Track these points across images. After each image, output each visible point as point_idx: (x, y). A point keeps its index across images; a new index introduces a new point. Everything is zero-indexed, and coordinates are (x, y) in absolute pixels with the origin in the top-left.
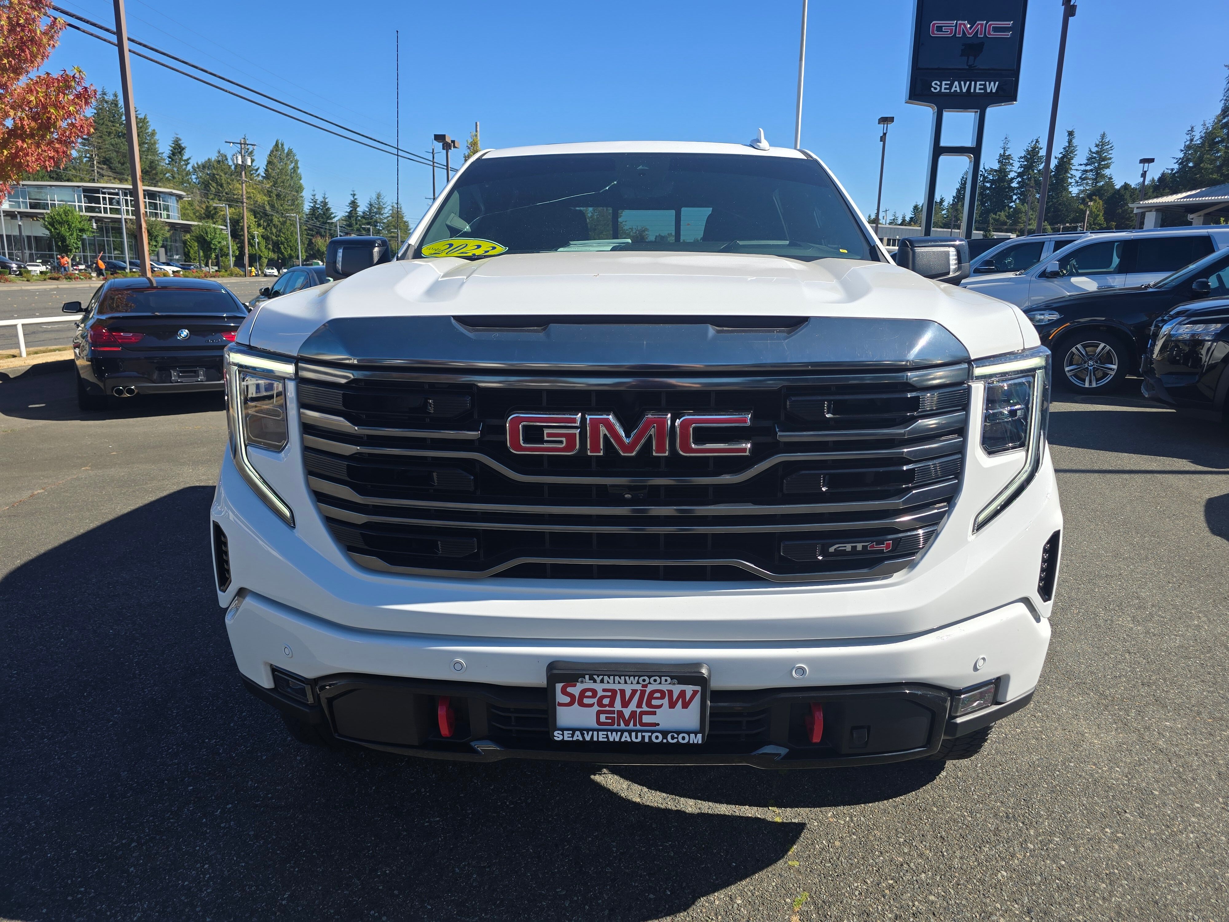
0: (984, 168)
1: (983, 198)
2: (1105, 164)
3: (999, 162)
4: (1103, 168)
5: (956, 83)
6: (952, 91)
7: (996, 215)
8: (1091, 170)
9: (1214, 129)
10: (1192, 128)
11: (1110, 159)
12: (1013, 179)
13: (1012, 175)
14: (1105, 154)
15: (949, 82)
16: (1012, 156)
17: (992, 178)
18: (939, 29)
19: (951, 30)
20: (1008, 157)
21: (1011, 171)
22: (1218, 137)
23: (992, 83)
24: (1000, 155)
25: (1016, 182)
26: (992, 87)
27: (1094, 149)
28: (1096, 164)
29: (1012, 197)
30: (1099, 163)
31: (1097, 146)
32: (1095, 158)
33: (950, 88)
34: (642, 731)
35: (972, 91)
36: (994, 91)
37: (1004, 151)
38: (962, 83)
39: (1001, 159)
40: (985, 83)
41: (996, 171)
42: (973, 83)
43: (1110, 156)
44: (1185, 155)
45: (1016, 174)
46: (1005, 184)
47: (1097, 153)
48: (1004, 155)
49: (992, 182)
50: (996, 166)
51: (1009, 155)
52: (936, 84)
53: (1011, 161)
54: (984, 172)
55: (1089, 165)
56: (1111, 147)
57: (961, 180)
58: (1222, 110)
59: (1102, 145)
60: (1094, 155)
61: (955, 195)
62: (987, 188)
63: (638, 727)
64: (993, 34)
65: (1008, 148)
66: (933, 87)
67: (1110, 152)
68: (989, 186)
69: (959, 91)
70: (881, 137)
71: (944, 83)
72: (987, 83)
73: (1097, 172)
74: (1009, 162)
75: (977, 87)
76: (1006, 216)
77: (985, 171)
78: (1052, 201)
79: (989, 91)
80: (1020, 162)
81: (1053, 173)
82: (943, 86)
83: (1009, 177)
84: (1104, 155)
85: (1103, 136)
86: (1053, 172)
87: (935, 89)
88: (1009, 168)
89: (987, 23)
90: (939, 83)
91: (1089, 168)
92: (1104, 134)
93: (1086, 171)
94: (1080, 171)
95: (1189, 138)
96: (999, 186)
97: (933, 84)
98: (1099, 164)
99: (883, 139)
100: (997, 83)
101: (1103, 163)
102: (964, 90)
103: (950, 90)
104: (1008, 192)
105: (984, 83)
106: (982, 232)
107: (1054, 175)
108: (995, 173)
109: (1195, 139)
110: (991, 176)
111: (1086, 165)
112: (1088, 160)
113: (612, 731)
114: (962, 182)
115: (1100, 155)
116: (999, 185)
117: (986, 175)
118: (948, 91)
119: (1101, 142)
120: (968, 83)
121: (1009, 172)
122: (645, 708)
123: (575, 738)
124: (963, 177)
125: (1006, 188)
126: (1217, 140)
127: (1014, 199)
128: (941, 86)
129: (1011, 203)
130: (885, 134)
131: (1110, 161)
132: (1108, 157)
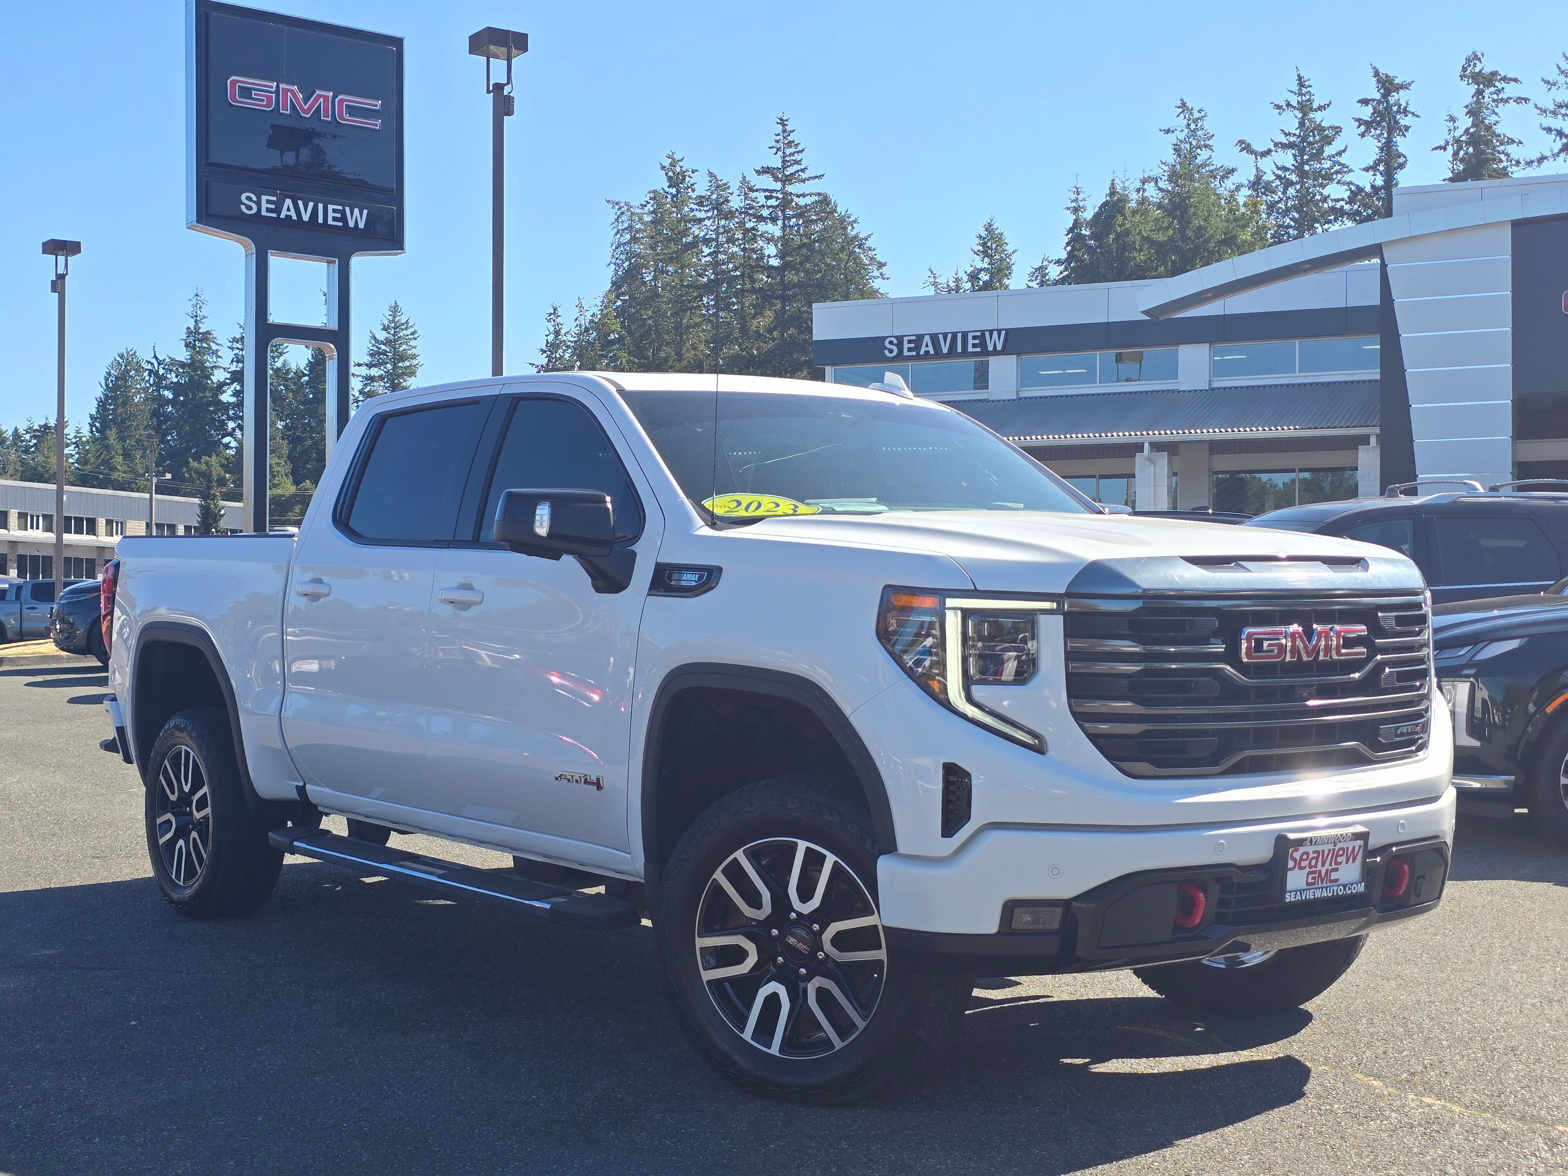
0: (156, 357)
1: (160, 423)
2: (406, 368)
3: (187, 345)
4: (403, 374)
5: (288, 202)
6: (282, 216)
7: (200, 463)
8: (381, 378)
9: (604, 316)
10: (555, 309)
11: (414, 357)
12: (221, 385)
13: (219, 376)
14: (404, 347)
15: (275, 199)
16: (215, 334)
17: (175, 380)
18: (246, 92)
19: (269, 99)
20: (206, 337)
21: (216, 367)
22: (613, 332)
23: (356, 211)
24: (189, 332)
25: (229, 392)
26: (358, 218)
27: (382, 336)
28: (389, 366)
29: (223, 424)
30: (395, 364)
31: (386, 329)
32: (384, 353)
33: (278, 210)
34: (1333, 886)
35: (321, 221)
36: (361, 225)
37: (196, 321)
38: (300, 203)
39: (191, 339)
40: (344, 209)
41: (183, 365)
42: (321, 206)
43: (413, 351)
44: (549, 361)
45: (228, 376)
46: (208, 394)
47: (387, 342)
48: (197, 331)
49: (176, 388)
50: (183, 355)
51: (208, 333)
52: (249, 198)
53: (214, 347)
54: (156, 365)
55: (375, 366)
56: (413, 334)
57: (106, 380)
58: (614, 283)
59: (395, 328)
60: (383, 347)
61: (94, 412)
62: (168, 402)
63: (1328, 884)
64: (348, 119)
65: (205, 317)
66: (243, 204)
67: (413, 343)
68: (171, 396)
69: (295, 217)
70: (53, 283)
71: (264, 198)
72: (347, 209)
73: (393, 382)
74: (210, 348)
75: (330, 213)
76: (222, 466)
77: (159, 364)
78: (312, 438)
79: (351, 224)
80: (232, 349)
81: (306, 378)
82: (264, 206)
83: (214, 379)
84: (401, 349)
85: (395, 309)
86: (305, 375)
87: (249, 208)
88: (210, 361)
89: (334, 97)
90: (254, 198)
91: (375, 372)
92: (396, 306)
93: (371, 379)
94: (360, 379)
95: (552, 329)
96: (194, 399)
97: (243, 197)
98: (395, 367)
99: (58, 284)
100: (365, 212)
101: (400, 364)
102: (306, 218)
103: (279, 213)
104: (215, 412)
105: (340, 208)
106: (197, 501)
107: (308, 383)
108: (181, 370)
109: (563, 332)
110: (173, 375)
111: (370, 366)
112: (371, 355)
113: (1316, 888)
114: (107, 385)
115: (395, 348)
116: (194, 395)
117: (161, 372)
118: (275, 215)
119: (393, 321)
120: (311, 205)
121: (212, 368)
122: (1334, 866)
123: (1297, 899)
124: (109, 374)
125: (209, 404)
126: (612, 337)
127: (230, 429)
128: (258, 203)
129: (224, 436)
130: (61, 277)
131: (415, 362)
132: (410, 352)
